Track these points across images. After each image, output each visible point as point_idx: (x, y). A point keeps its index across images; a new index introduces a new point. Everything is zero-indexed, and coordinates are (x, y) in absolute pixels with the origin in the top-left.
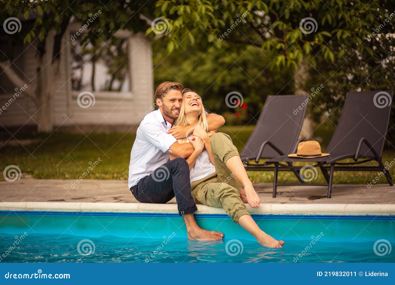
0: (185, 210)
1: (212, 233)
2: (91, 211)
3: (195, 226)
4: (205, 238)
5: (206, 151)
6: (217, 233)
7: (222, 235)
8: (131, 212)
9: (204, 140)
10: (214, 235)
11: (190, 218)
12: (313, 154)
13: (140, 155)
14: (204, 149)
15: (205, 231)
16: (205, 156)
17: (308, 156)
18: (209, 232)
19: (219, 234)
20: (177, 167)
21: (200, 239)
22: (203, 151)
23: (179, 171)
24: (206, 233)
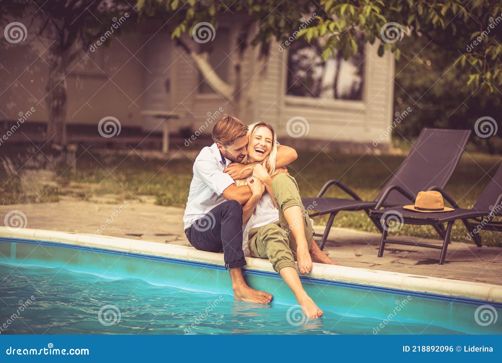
0: (231, 263)
1: (260, 293)
2: (141, 252)
3: (242, 283)
4: (250, 299)
5: (267, 194)
6: (264, 294)
7: (270, 297)
8: (180, 259)
9: (265, 182)
10: (262, 296)
11: (237, 272)
12: (432, 208)
13: (195, 194)
14: (266, 192)
15: (251, 290)
16: (267, 200)
17: (424, 209)
18: (255, 293)
19: (267, 296)
20: (227, 211)
21: (246, 299)
22: (265, 194)
23: (229, 216)
24: (252, 293)
